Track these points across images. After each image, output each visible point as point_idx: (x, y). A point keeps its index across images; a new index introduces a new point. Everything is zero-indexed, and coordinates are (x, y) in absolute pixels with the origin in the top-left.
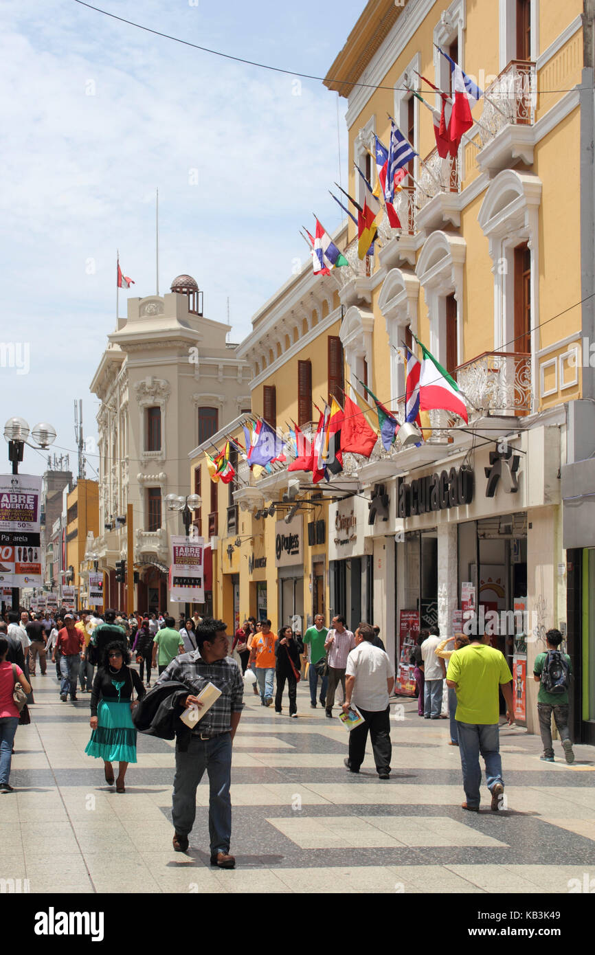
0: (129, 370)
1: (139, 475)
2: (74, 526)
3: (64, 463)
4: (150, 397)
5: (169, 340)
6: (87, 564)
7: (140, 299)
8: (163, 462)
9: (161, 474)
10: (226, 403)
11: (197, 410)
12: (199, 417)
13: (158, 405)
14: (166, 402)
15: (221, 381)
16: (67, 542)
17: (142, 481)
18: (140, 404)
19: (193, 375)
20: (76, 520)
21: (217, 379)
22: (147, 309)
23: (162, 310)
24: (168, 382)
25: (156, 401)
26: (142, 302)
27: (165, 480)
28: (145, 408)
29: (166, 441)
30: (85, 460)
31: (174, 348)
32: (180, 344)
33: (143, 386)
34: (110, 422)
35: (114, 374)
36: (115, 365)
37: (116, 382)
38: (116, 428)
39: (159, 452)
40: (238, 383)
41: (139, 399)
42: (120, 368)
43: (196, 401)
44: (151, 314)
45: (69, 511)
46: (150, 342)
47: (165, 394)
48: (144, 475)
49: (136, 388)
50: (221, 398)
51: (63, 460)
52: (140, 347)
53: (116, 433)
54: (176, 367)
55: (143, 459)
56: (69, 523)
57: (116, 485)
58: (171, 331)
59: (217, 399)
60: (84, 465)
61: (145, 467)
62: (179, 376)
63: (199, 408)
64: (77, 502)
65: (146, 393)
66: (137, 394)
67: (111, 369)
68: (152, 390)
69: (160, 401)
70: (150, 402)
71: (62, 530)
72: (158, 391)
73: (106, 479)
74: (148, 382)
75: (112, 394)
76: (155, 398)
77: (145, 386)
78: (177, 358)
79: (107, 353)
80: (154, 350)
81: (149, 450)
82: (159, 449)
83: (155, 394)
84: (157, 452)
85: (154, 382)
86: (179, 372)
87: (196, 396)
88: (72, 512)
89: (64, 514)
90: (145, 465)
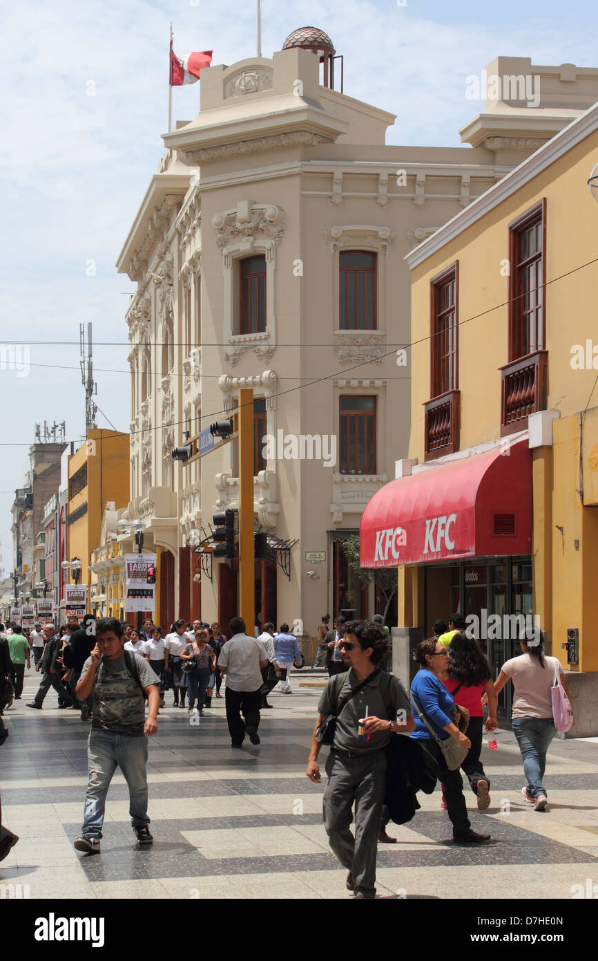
0: (203, 196)
1: (222, 379)
2: (82, 498)
3: (58, 433)
4: (245, 239)
5: (285, 132)
6: (105, 552)
7: (225, 67)
8: (270, 353)
9: (266, 374)
10: (391, 241)
11: (338, 254)
12: (340, 270)
13: (260, 251)
14: (277, 246)
15: (383, 202)
16: (68, 526)
17: (228, 388)
18: (225, 251)
19: (329, 193)
20: (85, 491)
21: (376, 198)
22: (239, 83)
23: (268, 83)
24: (281, 209)
25: (256, 245)
26: (228, 72)
27: (275, 383)
28: (235, 260)
29: (275, 315)
30: (95, 409)
31: (293, 146)
32: (306, 138)
33: (231, 219)
34: (157, 308)
35: (167, 220)
36: (171, 201)
37: (172, 230)
38: (169, 312)
39: (262, 335)
40: (417, 205)
41: (223, 243)
42: (179, 205)
43: (336, 239)
44: (247, 91)
45: (72, 481)
46: (244, 139)
47: (274, 230)
48: (232, 377)
49: (217, 225)
50: (383, 232)
51: (57, 429)
52: (224, 151)
53: (170, 322)
54: (297, 180)
55: (230, 350)
56: (71, 496)
57: (169, 408)
58: (288, 113)
59: (375, 235)
60: (94, 416)
61: (235, 362)
62: (303, 197)
63: (341, 253)
64: (86, 463)
65: (236, 233)
66: (219, 236)
67: (163, 212)
68: (249, 226)
69: (264, 244)
70: (244, 246)
71: (58, 511)
72: (261, 226)
73: (146, 407)
74: (242, 211)
75: (162, 258)
76: (255, 239)
77: (234, 219)
78: (299, 164)
79: (156, 179)
80: (253, 153)
81: (242, 333)
82: (261, 327)
83: (255, 231)
84: (258, 335)
85: (252, 211)
86: (303, 189)
87: (335, 231)
88: (77, 481)
89: (64, 486)
90: (233, 361)
